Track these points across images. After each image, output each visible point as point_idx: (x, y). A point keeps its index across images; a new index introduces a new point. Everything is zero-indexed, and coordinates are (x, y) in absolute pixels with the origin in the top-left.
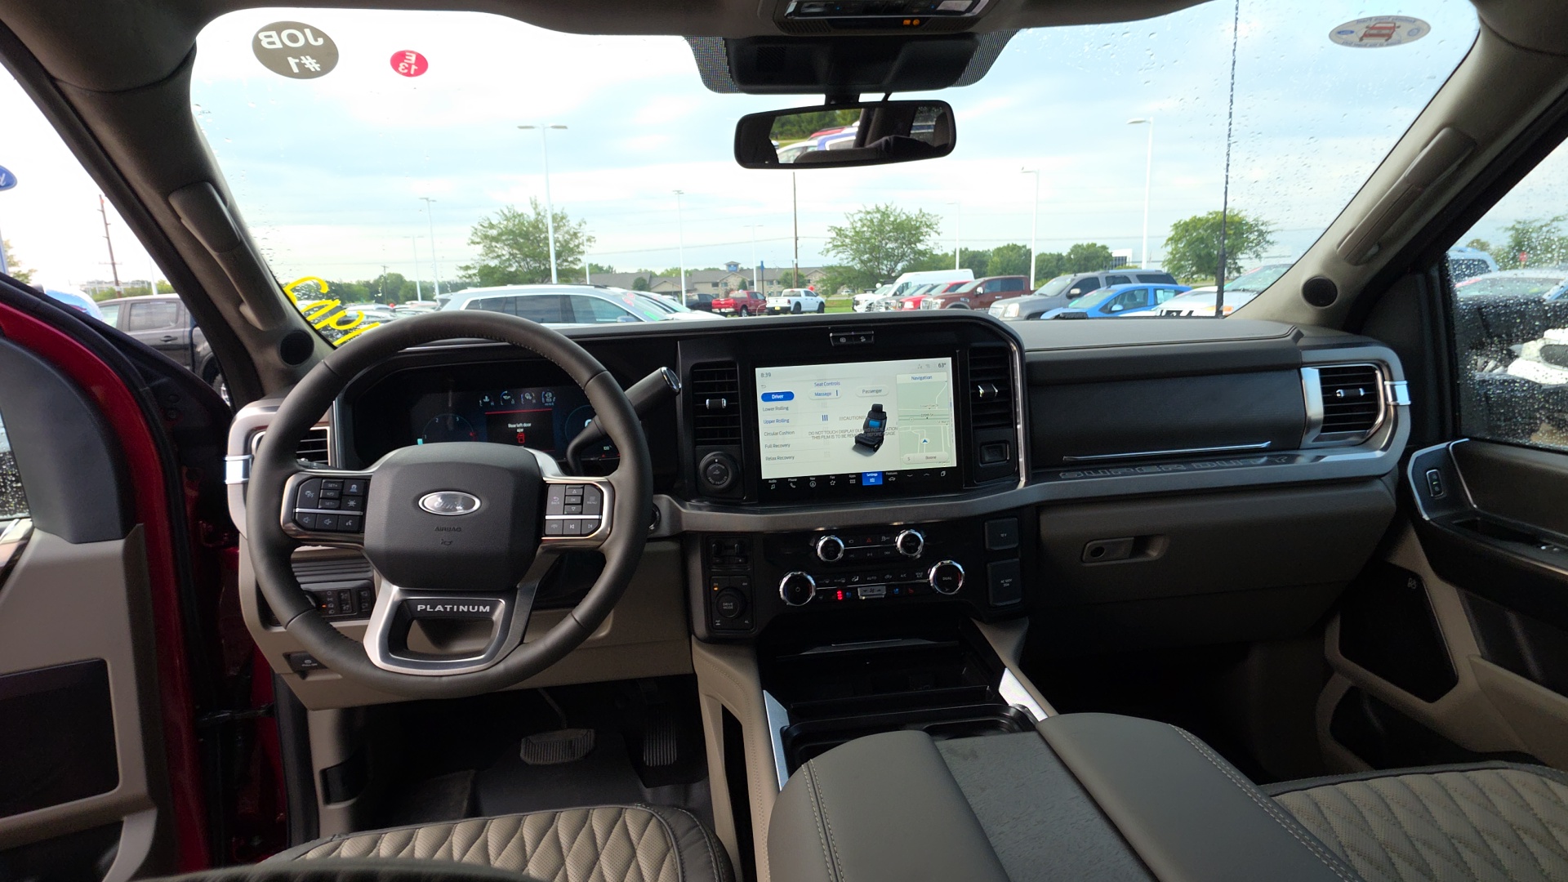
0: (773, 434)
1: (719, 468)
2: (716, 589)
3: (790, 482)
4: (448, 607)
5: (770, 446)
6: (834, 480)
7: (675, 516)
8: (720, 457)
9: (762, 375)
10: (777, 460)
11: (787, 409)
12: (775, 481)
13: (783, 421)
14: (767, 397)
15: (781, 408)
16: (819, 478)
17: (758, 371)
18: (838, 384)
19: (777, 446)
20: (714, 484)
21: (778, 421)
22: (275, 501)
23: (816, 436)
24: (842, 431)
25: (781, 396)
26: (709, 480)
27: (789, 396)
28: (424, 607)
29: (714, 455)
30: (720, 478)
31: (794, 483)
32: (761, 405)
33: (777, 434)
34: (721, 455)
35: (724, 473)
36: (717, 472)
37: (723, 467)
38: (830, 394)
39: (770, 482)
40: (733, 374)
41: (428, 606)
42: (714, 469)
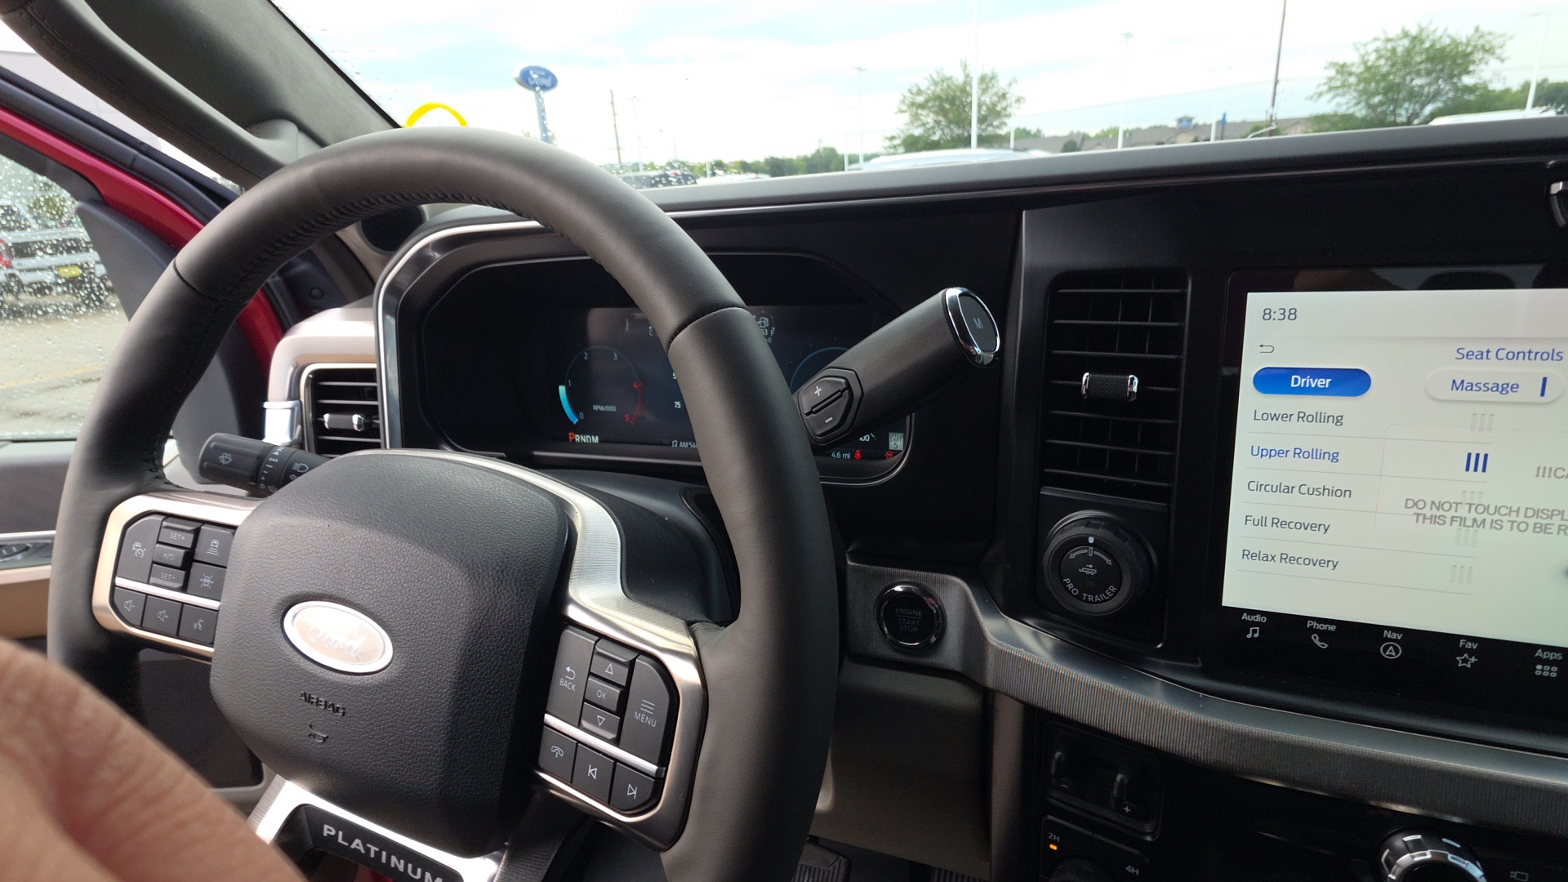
0: (1279, 489)
1: (1097, 563)
2: (1053, 847)
3: (1313, 630)
4: (373, 849)
5: (1262, 522)
6: (1471, 652)
7: (974, 636)
8: (1101, 532)
9: (1267, 314)
10: (1278, 566)
11: (1338, 421)
12: (1264, 620)
13: (1315, 454)
14: (1274, 380)
15: (1319, 418)
16: (1413, 638)
17: (1256, 302)
18: (1553, 356)
19: (1284, 524)
20: (1079, 597)
21: (1298, 453)
22: (86, 555)
23: (1433, 513)
24: (1536, 513)
25: (1323, 383)
26: (1065, 584)
27: (1351, 382)
28: (333, 833)
29: (1087, 522)
30: (1097, 585)
31: (1324, 635)
32: (1249, 399)
33: (1289, 490)
34: (1108, 524)
35: (1107, 577)
36: (1090, 570)
37: (1109, 562)
38: (1514, 387)
39: (1245, 616)
40: (1169, 307)
41: (340, 833)
42: (1084, 560)
